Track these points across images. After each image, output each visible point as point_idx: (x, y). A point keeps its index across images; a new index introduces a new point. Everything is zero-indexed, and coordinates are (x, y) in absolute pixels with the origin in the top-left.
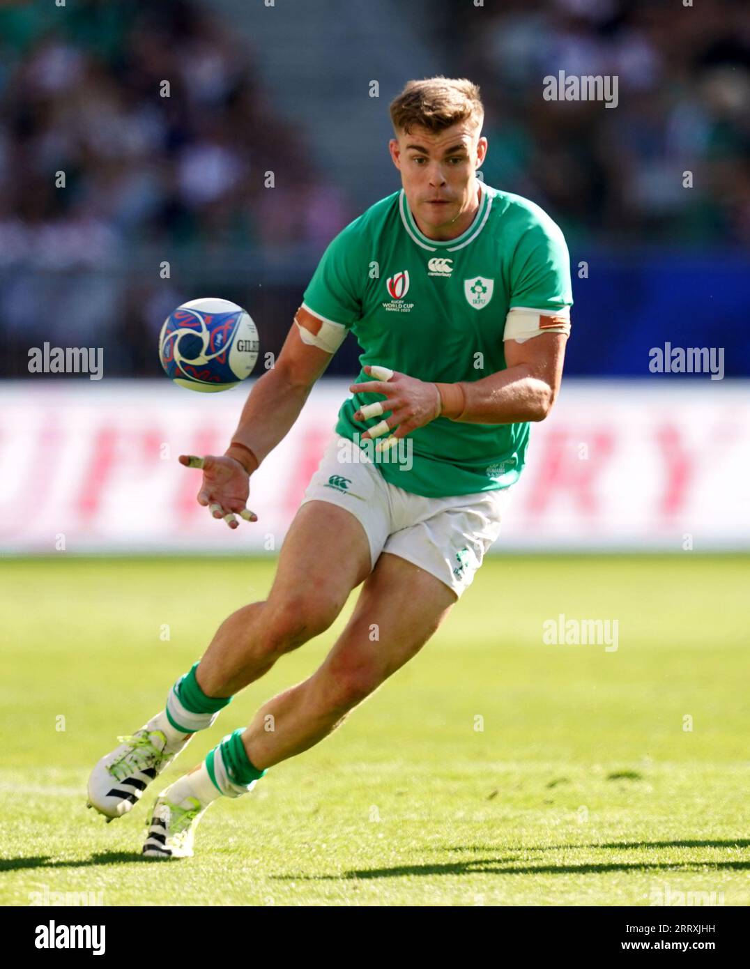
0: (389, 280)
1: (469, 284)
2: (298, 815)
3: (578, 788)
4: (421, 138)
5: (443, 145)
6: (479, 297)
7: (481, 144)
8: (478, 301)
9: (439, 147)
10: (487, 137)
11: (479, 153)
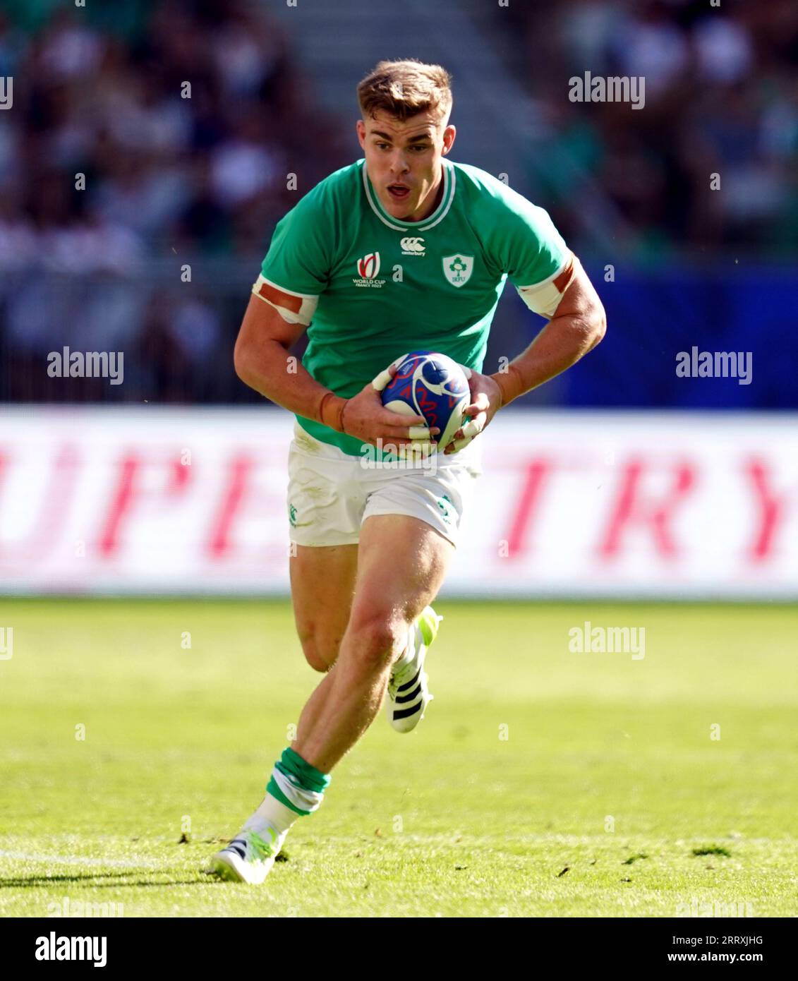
0: (359, 261)
1: (447, 261)
2: (346, 891)
3: (658, 864)
4: (385, 125)
5: (407, 134)
6: (458, 275)
7: (448, 132)
8: (458, 278)
9: (403, 135)
10: (455, 126)
11: (446, 140)
